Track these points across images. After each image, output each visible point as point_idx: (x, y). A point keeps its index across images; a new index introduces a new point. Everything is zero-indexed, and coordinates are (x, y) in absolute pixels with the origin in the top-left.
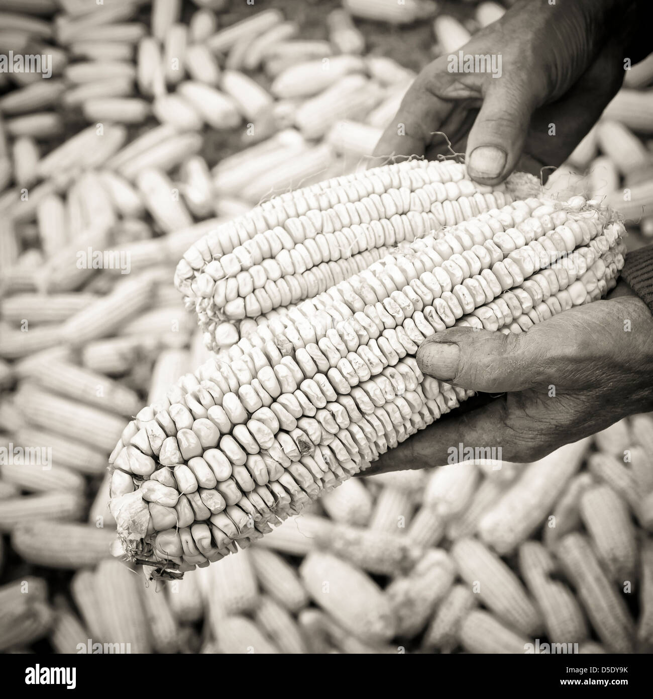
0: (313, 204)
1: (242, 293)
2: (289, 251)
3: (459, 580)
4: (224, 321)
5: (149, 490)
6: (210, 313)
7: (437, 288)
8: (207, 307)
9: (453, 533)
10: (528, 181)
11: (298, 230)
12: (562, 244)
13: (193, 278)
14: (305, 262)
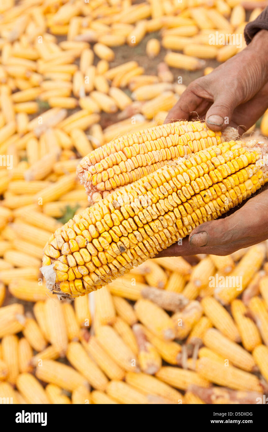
0: (136, 141)
1: (104, 180)
2: (125, 162)
3: (204, 315)
4: (96, 192)
5: (56, 265)
6: (90, 188)
7: (183, 182)
8: (89, 185)
9: (202, 294)
10: (232, 131)
11: (129, 153)
12: (242, 163)
13: (83, 172)
14: (131, 167)
